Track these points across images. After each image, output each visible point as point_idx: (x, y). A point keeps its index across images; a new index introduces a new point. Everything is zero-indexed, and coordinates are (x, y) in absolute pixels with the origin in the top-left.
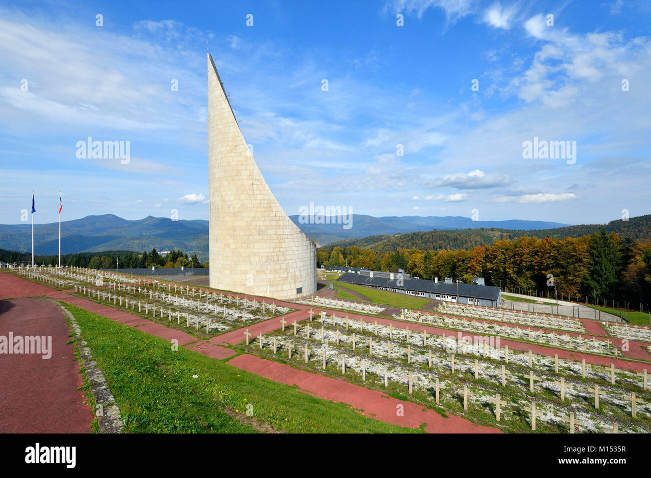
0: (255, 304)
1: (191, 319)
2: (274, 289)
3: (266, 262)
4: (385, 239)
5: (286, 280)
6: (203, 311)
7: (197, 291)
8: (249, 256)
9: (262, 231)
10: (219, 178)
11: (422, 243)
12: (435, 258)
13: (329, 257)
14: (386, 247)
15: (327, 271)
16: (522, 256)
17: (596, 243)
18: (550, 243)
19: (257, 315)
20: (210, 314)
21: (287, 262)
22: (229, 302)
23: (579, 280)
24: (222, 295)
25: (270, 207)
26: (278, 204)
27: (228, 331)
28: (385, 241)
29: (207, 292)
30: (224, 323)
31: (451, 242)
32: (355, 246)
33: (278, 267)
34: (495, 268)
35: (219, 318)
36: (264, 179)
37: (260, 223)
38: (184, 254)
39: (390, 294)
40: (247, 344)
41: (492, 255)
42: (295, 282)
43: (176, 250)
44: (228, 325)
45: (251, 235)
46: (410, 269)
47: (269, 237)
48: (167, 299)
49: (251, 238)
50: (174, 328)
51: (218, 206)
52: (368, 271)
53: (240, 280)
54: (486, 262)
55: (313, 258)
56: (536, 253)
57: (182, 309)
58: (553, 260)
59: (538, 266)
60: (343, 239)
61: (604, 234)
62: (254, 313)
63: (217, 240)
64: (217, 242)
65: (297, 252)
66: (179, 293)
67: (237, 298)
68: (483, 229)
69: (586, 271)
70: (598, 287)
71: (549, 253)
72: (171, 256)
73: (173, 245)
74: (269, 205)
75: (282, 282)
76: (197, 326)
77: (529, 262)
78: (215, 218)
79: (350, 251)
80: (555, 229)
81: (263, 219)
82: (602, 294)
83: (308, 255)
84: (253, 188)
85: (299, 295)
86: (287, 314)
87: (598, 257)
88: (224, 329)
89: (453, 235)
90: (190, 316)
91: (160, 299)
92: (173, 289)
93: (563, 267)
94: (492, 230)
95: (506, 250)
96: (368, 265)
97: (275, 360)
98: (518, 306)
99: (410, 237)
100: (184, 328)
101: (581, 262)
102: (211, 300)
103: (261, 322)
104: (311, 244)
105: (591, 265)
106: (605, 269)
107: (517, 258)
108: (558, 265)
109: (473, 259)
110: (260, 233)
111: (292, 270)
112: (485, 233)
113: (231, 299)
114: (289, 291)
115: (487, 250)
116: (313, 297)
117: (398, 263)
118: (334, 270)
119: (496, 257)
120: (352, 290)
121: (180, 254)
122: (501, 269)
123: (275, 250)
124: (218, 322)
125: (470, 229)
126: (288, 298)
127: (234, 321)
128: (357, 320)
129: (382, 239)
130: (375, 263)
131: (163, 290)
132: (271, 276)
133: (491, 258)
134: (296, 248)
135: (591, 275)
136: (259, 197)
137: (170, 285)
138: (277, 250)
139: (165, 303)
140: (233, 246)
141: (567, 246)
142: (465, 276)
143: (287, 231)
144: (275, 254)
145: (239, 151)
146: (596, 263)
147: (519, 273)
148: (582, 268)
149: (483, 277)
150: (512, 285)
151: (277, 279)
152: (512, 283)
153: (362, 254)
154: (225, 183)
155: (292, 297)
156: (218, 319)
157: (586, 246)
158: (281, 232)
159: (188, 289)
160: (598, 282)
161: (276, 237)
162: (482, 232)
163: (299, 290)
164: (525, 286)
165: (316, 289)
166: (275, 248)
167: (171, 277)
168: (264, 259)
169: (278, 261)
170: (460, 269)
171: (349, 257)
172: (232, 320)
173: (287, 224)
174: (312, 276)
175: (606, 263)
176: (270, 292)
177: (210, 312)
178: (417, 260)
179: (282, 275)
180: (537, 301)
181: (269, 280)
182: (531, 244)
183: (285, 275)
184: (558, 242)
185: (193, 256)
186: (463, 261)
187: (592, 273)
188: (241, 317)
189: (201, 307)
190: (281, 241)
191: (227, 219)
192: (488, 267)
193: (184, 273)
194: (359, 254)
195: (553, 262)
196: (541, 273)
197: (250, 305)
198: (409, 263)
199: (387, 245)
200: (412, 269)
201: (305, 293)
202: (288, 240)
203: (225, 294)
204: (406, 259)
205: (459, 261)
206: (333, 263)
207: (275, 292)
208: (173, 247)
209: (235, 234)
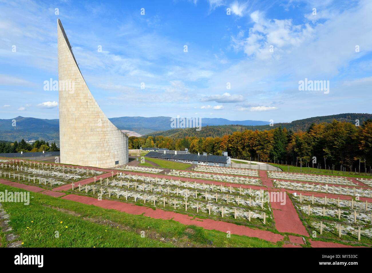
0: (83, 171)
1: (43, 180)
2: (101, 162)
3: (96, 147)
4: (180, 131)
5: (108, 157)
6: (51, 176)
7: (48, 165)
8: (85, 144)
9: (93, 129)
10: (65, 97)
11: (200, 133)
12: (204, 142)
13: (145, 142)
14: (180, 136)
15: (144, 151)
16: (245, 140)
17: (277, 133)
18: (257, 133)
19: (83, 176)
20: (55, 177)
21: (109, 147)
22: (68, 170)
23: (268, 152)
24: (63, 167)
25: (98, 115)
26: (103, 114)
27: (64, 185)
28: (180, 132)
29: (55, 166)
30: (62, 181)
31: (215, 133)
32: (161, 136)
33: (103, 149)
34: (232, 146)
35: (61, 179)
36: (94, 99)
37: (91, 125)
38: (46, 142)
39: (171, 162)
40: (73, 190)
41: (231, 140)
42: (114, 158)
43: (40, 140)
44: (65, 182)
45: (86, 131)
46: (191, 148)
47: (98, 133)
48: (28, 171)
49: (86, 133)
50: (31, 185)
51: (65, 114)
52: (163, 150)
53: (80, 158)
54: (229, 143)
55: (125, 144)
56: (251, 138)
57: (38, 175)
58: (258, 142)
59: (252, 145)
60: (155, 131)
61: (280, 129)
62: (81, 175)
63: (64, 135)
64: (64, 136)
65: (115, 141)
66: (36, 167)
67: (73, 168)
68: (232, 125)
69: (271, 147)
70: (277, 155)
71: (257, 139)
72: (36, 144)
73: (38, 136)
74: (97, 114)
75: (106, 159)
76: (45, 183)
77: (248, 143)
78: (63, 121)
79: (158, 139)
80: (267, 125)
81: (94, 122)
82: (278, 158)
83: (123, 142)
84: (87, 104)
85: (117, 165)
86: (101, 174)
87: (277, 140)
88: (62, 184)
89: (217, 129)
90: (42, 179)
91: (24, 171)
92: (33, 165)
93: (262, 145)
94: (237, 125)
95: (238, 137)
96: (168, 146)
97: (86, 195)
98: (243, 166)
99: (194, 130)
100: (38, 185)
101: (270, 143)
102: (57, 170)
103: (85, 179)
104: (124, 136)
105: (274, 144)
106: (280, 145)
107: (243, 141)
108: (260, 145)
109: (222, 142)
110: (92, 130)
111: (112, 151)
112: (233, 127)
113: (69, 169)
114: (110, 163)
115: (229, 137)
116: (124, 166)
117: (185, 144)
118: (147, 150)
119: (233, 140)
120: (151, 161)
121: (43, 143)
122: (236, 147)
123: (101, 140)
124: (59, 181)
125: (226, 125)
126: (110, 167)
127: (69, 180)
128: (141, 176)
129: (178, 131)
130: (172, 145)
131: (26, 165)
132: (99, 155)
133: (231, 141)
134: (115, 139)
135: (274, 149)
136: (91, 109)
137: (31, 163)
138: (103, 140)
139: (27, 173)
140: (75, 138)
141: (264, 135)
142: (219, 151)
143: (109, 129)
144: (101, 142)
145: (78, 81)
146: (277, 143)
147: (243, 149)
148: (270, 146)
149: (227, 151)
150: (240, 155)
151: (103, 157)
152: (240, 154)
153: (165, 140)
154: (69, 101)
155: (112, 167)
156: (59, 179)
157: (272, 135)
158: (105, 130)
159: (42, 164)
160: (276, 152)
161: (102, 132)
162: (231, 127)
163: (117, 163)
164: (246, 155)
165: (128, 161)
166: (102, 139)
167: (35, 158)
168: (95, 145)
169: (104, 146)
170: (216, 147)
171: (157, 142)
172: (68, 179)
173: (109, 125)
174: (125, 154)
175: (280, 143)
176: (99, 164)
177: (56, 176)
178: (195, 143)
179: (106, 154)
180: (248, 163)
181: (97, 157)
182: (249, 134)
183: (108, 154)
184: (260, 133)
185: (52, 144)
186: (218, 143)
187: (275, 148)
188: (73, 177)
189: (50, 174)
190: (105, 135)
191: (70, 122)
192: (229, 146)
193: (44, 155)
194: (163, 140)
195: (258, 143)
196: (253, 149)
197: (81, 171)
198: (191, 145)
199: (181, 135)
200: (192, 148)
201: (120, 164)
202: (110, 134)
203: (66, 166)
204: (189, 143)
205: (216, 143)
206: (147, 146)
207: (102, 164)
208: (38, 138)
209: (76, 131)
